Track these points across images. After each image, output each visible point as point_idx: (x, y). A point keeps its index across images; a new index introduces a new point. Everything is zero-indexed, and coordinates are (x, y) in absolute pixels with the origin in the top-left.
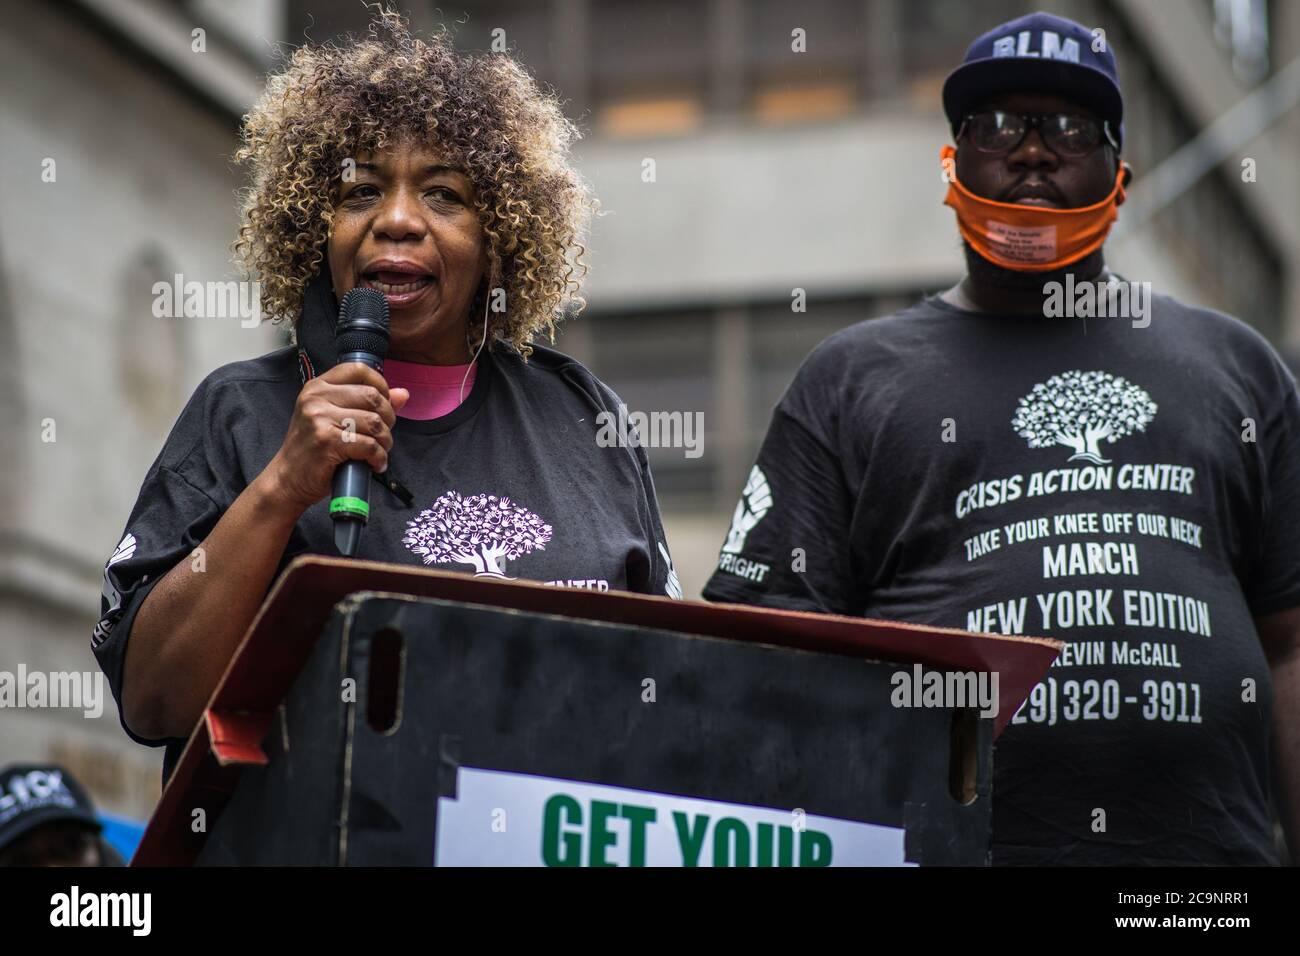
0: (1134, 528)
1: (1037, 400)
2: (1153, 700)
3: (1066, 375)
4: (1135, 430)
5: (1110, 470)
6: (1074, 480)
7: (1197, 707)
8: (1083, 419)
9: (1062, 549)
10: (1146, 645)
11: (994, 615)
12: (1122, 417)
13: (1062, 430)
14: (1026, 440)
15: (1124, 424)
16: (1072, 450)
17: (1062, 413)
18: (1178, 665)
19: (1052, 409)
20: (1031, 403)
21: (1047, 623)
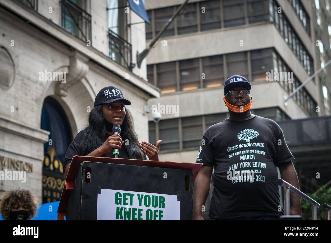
0: (254, 152)
1: (241, 133)
2: (257, 178)
3: (245, 130)
4: (255, 137)
5: (251, 143)
6: (246, 145)
7: (264, 179)
8: (248, 136)
9: (243, 156)
10: (256, 170)
11: (233, 166)
12: (254, 135)
13: (244, 138)
14: (239, 140)
15: (254, 136)
16: (246, 141)
17: (245, 135)
18: (261, 173)
19: (243, 135)
20: (240, 134)
21: (241, 167)
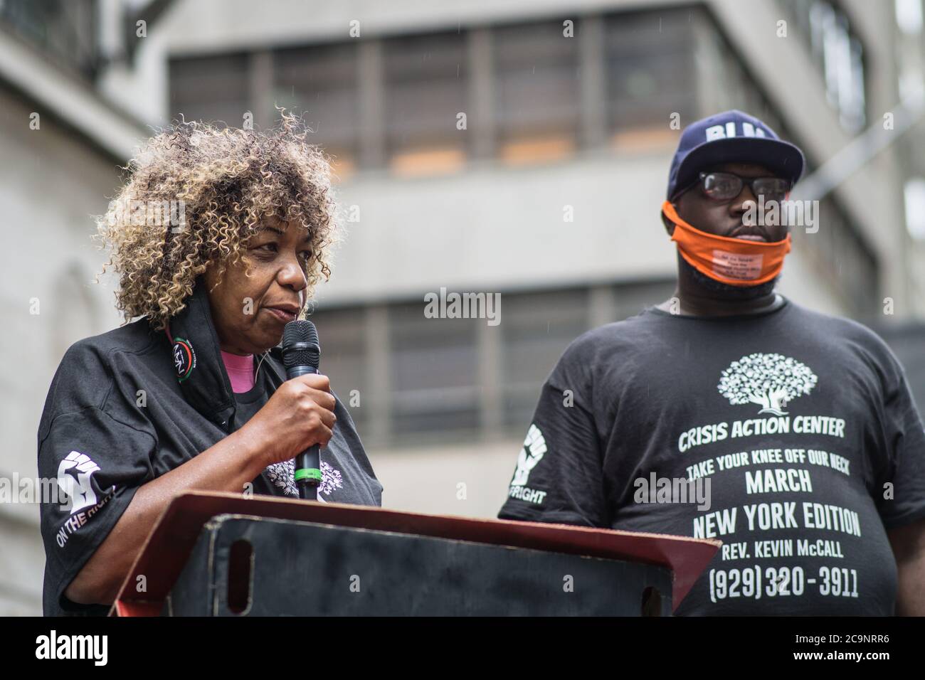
1: (734, 372)
3: (752, 356)
4: (803, 393)
5: (788, 419)
8: (766, 385)
11: (714, 520)
12: (794, 384)
13: (752, 392)
14: (728, 400)
15: (795, 389)
16: (761, 407)
17: (752, 381)
19: (745, 379)
20: (730, 374)
21: (751, 527)
